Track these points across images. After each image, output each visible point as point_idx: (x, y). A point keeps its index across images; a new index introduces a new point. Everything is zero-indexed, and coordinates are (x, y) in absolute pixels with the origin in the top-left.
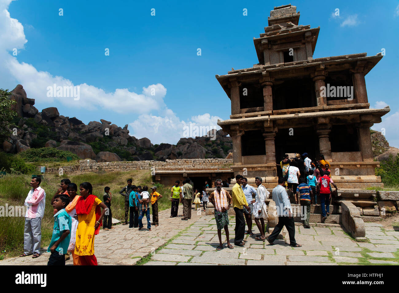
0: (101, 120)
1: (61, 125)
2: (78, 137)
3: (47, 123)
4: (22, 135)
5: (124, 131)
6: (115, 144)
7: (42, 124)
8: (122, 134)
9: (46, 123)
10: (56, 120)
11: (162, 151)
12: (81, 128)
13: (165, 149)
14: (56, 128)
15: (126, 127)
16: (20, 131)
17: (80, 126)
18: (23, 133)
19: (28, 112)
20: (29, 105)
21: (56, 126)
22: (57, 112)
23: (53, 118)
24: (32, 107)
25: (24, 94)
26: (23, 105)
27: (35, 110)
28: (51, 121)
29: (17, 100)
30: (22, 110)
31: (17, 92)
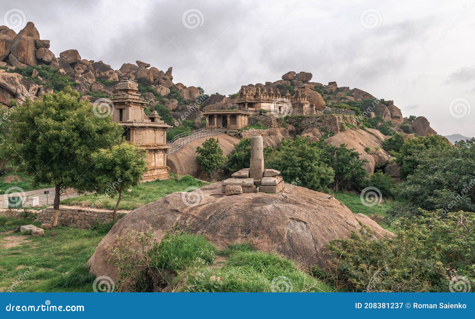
0: (137, 62)
1: (82, 74)
2: (102, 89)
3: (65, 73)
4: (36, 91)
5: (166, 77)
6: (152, 96)
7: (60, 73)
8: (162, 81)
9: (63, 73)
10: (77, 67)
11: (211, 105)
12: (109, 76)
13: (214, 103)
14: (76, 79)
15: (170, 70)
16: (33, 86)
17: (108, 73)
18: (37, 88)
19: (42, 58)
20: (43, 49)
21: (77, 75)
22: (77, 56)
23: (73, 65)
24: (46, 52)
25: (36, 34)
26: (36, 50)
27: (51, 55)
28: (71, 68)
29: (28, 43)
30: (36, 55)
31: (28, 33)
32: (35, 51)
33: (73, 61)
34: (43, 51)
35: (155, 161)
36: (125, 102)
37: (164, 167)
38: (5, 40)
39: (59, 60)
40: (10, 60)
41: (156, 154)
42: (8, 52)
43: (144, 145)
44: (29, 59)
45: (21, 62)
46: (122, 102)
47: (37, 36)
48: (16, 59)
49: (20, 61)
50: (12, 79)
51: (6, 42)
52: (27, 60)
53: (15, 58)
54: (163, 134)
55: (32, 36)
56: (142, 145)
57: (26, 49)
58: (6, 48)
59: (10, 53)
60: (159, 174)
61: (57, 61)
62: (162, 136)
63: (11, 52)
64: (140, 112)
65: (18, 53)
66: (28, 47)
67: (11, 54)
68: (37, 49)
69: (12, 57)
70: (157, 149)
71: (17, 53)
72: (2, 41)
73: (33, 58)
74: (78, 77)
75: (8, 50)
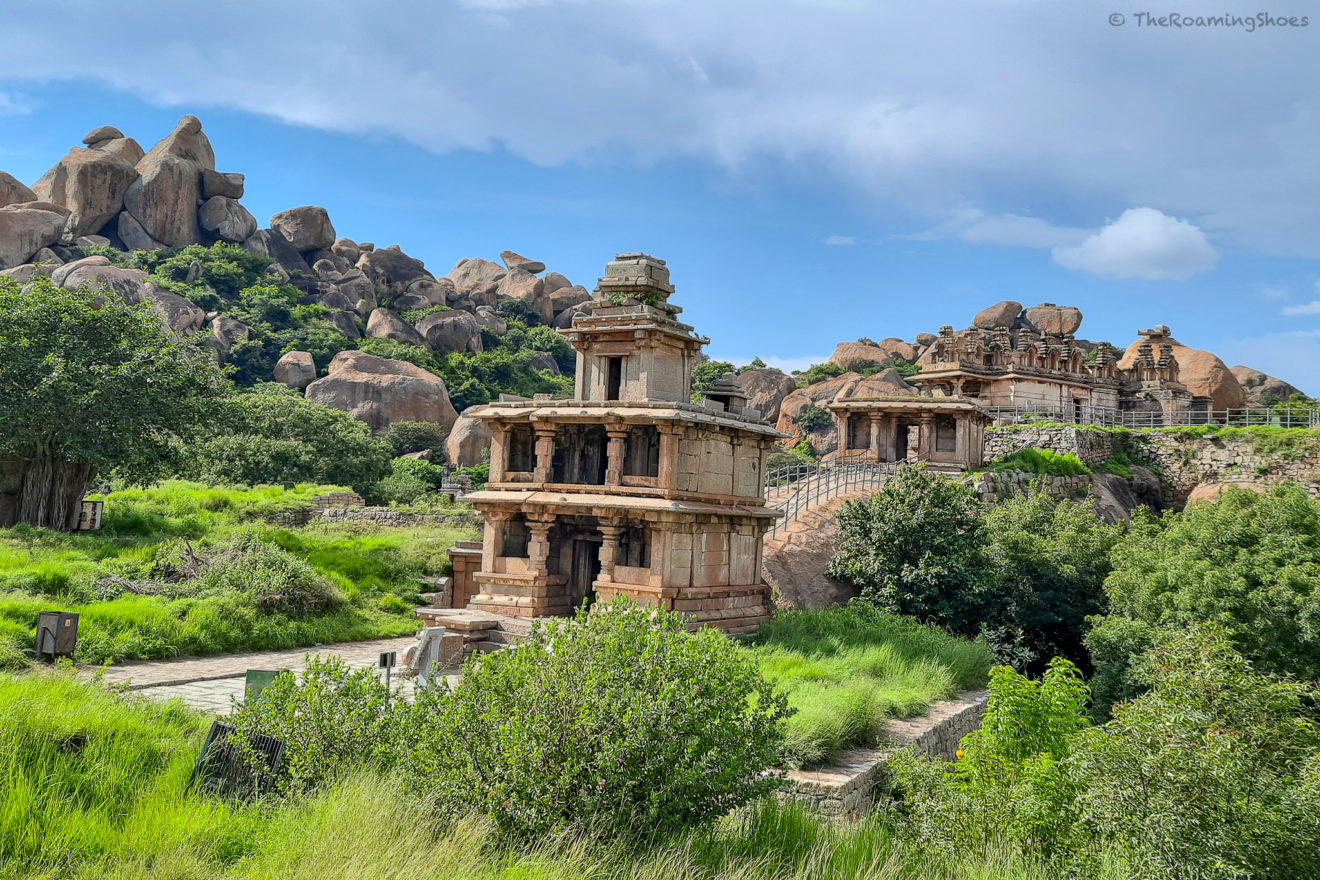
1: (337, 283)
10: (321, 261)
12: (418, 294)
14: (319, 298)
16: (187, 314)
17: (415, 286)
19: (218, 229)
20: (223, 200)
21: (322, 286)
22: (325, 225)
23: (310, 255)
24: (232, 210)
25: (205, 153)
26: (200, 201)
27: (245, 219)
28: (304, 263)
29: (181, 180)
30: (199, 219)
31: (180, 149)
32: (199, 206)
33: (312, 243)
34: (222, 205)
35: (729, 564)
36: (634, 331)
37: (756, 588)
38: (111, 167)
39: (269, 236)
40: (122, 231)
41: (733, 535)
42: (118, 206)
43: (701, 496)
44: (179, 229)
45: (155, 240)
46: (620, 332)
47: (207, 160)
48: (141, 229)
49: (151, 236)
50: (126, 286)
51: (113, 175)
52: (171, 234)
53: (137, 225)
54: (756, 461)
55: (194, 158)
56: (696, 495)
57: (171, 196)
58: (113, 193)
59: (124, 208)
60: (741, 613)
61: (264, 239)
62: (754, 468)
63: (127, 205)
64: (681, 372)
65: (148, 211)
66: (177, 193)
67: (125, 213)
68: (206, 199)
69: (129, 223)
70: (740, 517)
71: (145, 210)
72: (101, 171)
73: (189, 228)
74: (324, 293)
75: (118, 197)
